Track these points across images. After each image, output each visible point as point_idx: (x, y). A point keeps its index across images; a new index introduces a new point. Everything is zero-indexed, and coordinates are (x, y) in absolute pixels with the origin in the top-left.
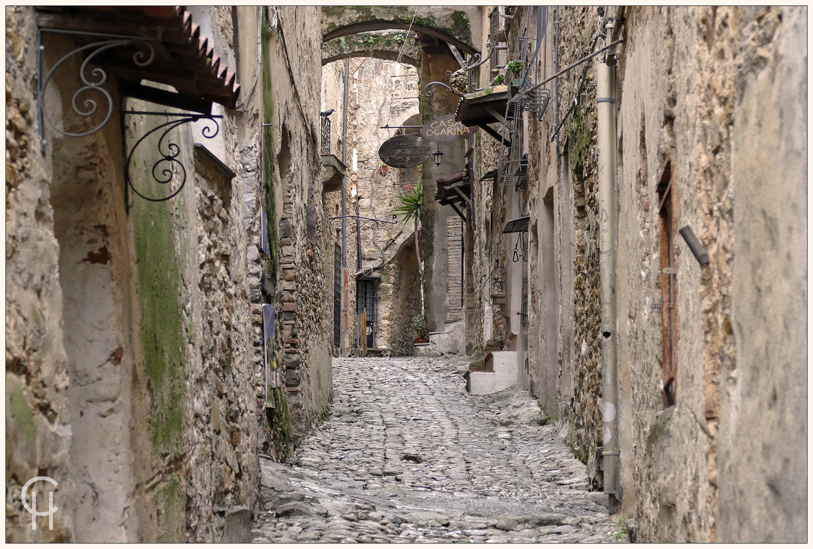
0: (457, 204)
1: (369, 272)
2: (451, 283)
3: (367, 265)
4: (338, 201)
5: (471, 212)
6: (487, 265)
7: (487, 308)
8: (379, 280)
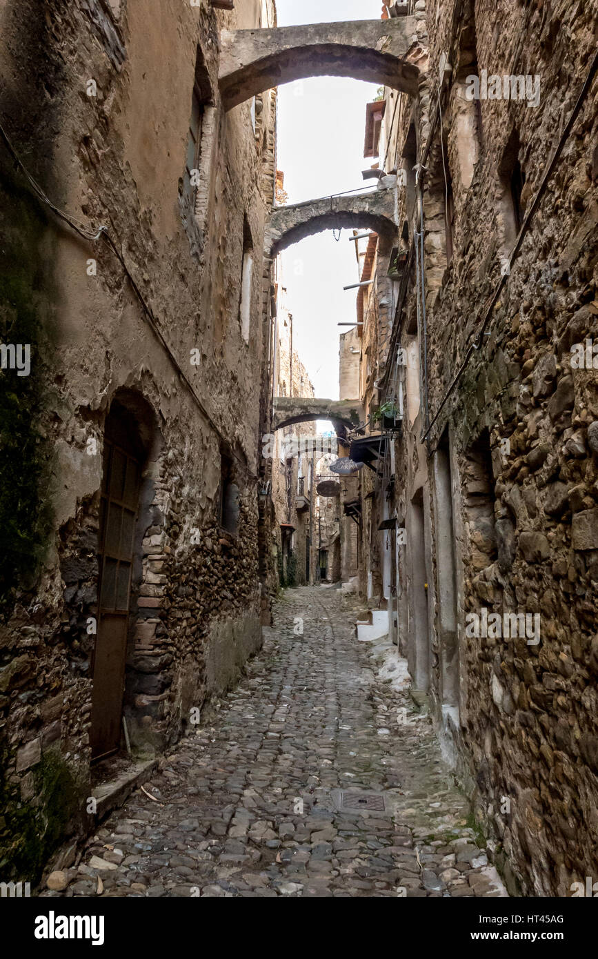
0: (354, 516)
1: (324, 547)
2: (353, 556)
3: (323, 545)
4: (309, 517)
5: (361, 520)
6: (369, 550)
7: (369, 574)
8: (328, 551)
